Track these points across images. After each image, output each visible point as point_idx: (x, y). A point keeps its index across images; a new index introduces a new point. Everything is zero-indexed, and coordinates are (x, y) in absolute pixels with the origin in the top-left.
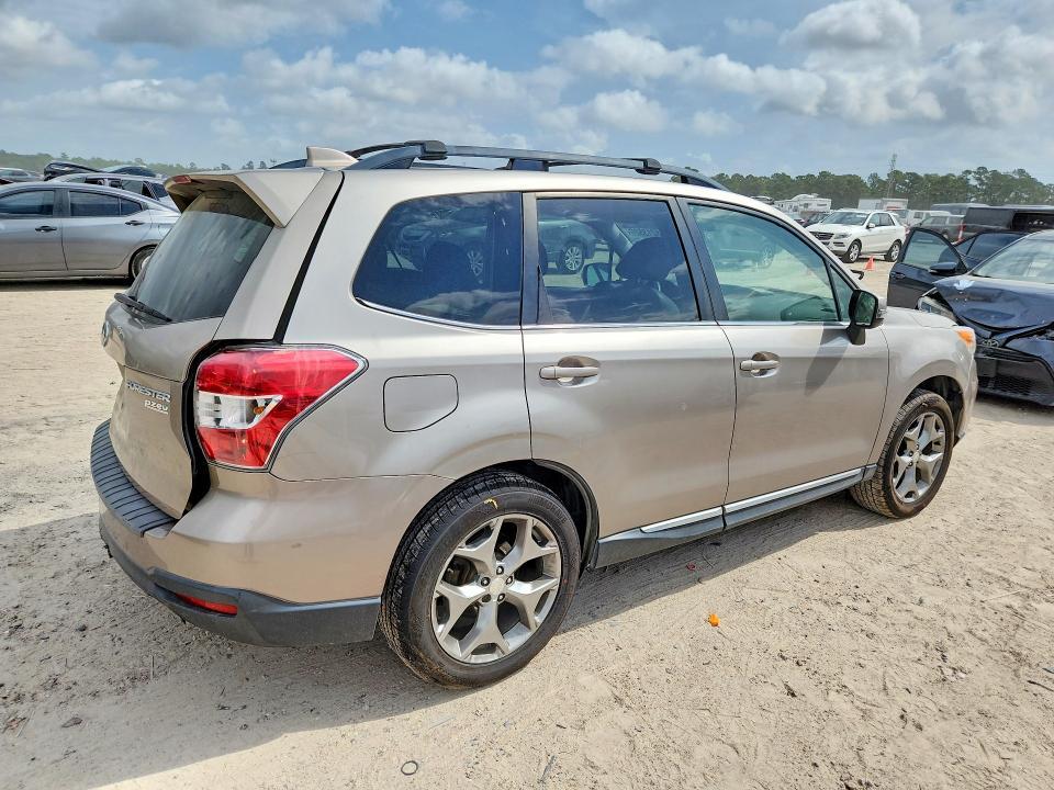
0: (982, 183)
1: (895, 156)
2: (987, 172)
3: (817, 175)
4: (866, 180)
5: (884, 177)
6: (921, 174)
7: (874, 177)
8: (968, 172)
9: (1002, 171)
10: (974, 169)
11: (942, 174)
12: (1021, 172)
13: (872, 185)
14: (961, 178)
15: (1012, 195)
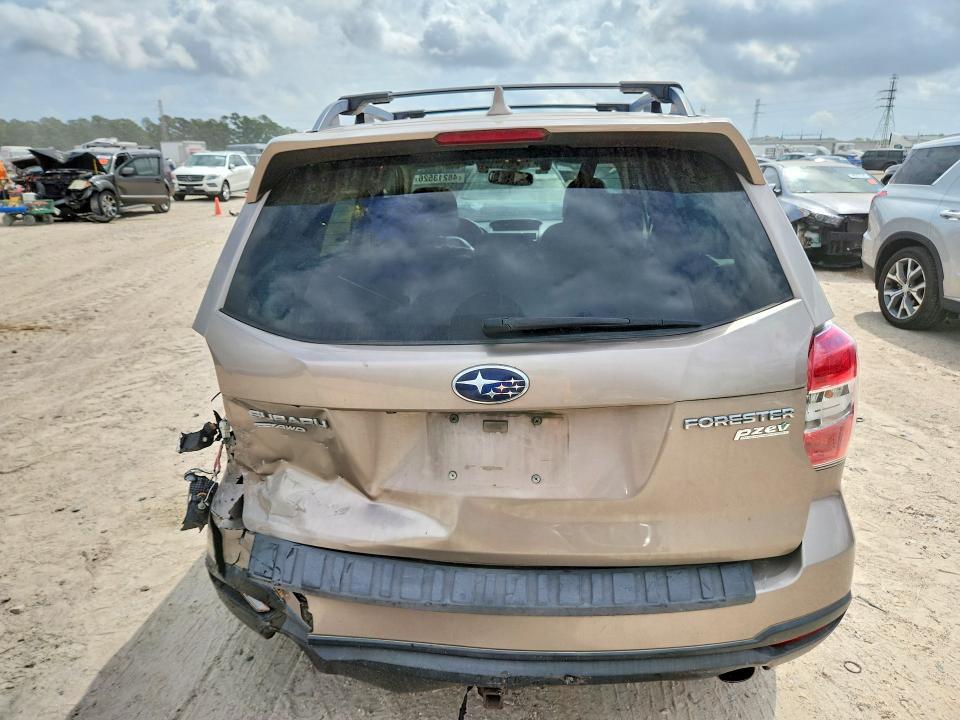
0: (239, 127)
1: (160, 102)
2: (238, 117)
3: (90, 119)
4: (140, 124)
5: (157, 122)
6: (188, 119)
7: (146, 121)
8: (225, 117)
9: (251, 116)
10: (229, 115)
11: (205, 119)
12: (264, 117)
13: (148, 129)
14: (221, 123)
15: (264, 136)
